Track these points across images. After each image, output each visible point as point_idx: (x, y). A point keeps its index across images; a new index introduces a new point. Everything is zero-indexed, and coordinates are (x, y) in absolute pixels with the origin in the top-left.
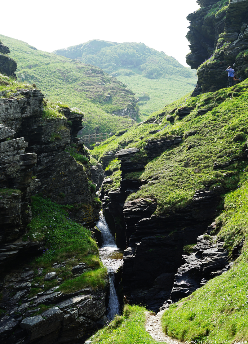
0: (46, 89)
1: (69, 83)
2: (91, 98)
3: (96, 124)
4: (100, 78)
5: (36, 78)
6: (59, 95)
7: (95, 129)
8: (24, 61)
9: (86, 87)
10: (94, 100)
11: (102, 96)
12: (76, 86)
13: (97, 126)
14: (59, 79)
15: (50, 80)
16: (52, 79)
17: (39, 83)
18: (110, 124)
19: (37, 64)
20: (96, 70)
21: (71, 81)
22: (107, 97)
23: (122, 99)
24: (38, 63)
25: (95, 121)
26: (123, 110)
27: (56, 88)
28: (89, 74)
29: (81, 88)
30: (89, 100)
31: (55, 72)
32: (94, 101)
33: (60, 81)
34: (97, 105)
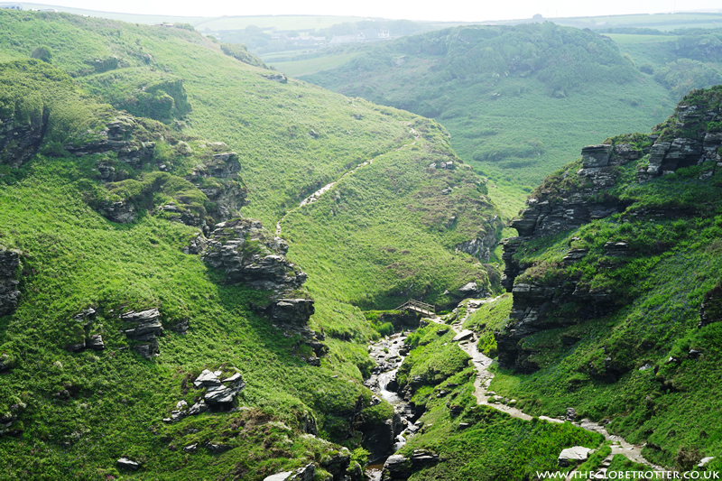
0: (368, 211)
1: (401, 196)
2: (428, 224)
3: (427, 278)
4: (445, 178)
5: (355, 193)
6: (383, 223)
7: (425, 288)
8: (342, 155)
9: (425, 200)
10: (432, 227)
11: (443, 218)
12: (410, 199)
13: (428, 282)
14: (387, 188)
15: (374, 192)
16: (377, 191)
17: (358, 202)
18: (448, 275)
19: (359, 158)
20: (443, 161)
21: (403, 191)
22: (450, 220)
23: (471, 221)
24: (360, 155)
25: (426, 275)
26: (470, 241)
27: (381, 208)
28: (432, 171)
29: (416, 205)
30: (424, 227)
31: (383, 175)
32: (430, 230)
33: (388, 192)
34: (435, 236)
